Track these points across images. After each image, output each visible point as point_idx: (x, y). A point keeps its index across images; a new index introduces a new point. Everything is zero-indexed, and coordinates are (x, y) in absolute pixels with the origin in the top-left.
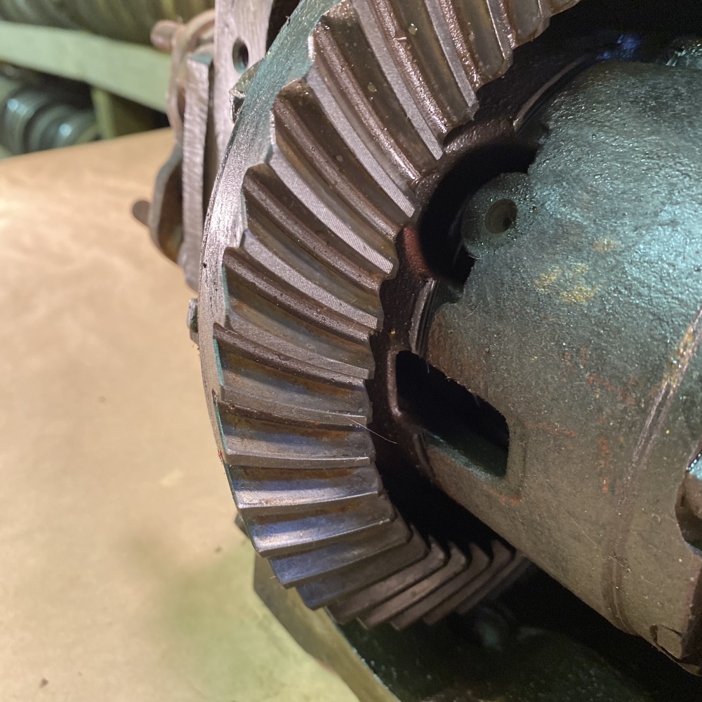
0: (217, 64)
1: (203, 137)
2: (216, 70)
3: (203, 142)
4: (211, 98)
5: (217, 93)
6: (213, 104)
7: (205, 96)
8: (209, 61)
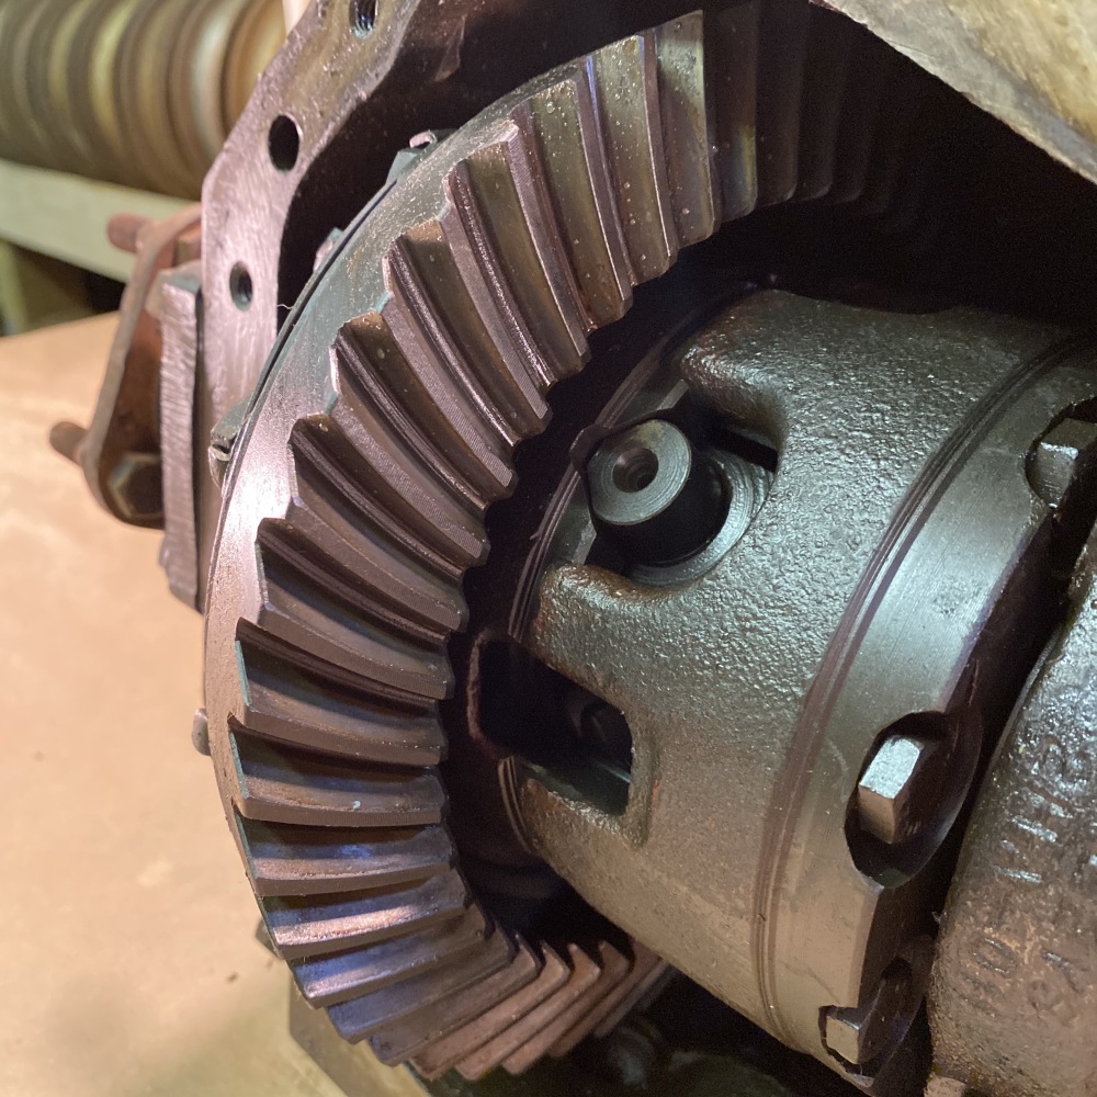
0: (206, 294)
1: (189, 391)
2: (207, 303)
3: (191, 397)
4: (200, 339)
5: (208, 334)
6: (204, 347)
7: (192, 335)
8: (195, 289)
